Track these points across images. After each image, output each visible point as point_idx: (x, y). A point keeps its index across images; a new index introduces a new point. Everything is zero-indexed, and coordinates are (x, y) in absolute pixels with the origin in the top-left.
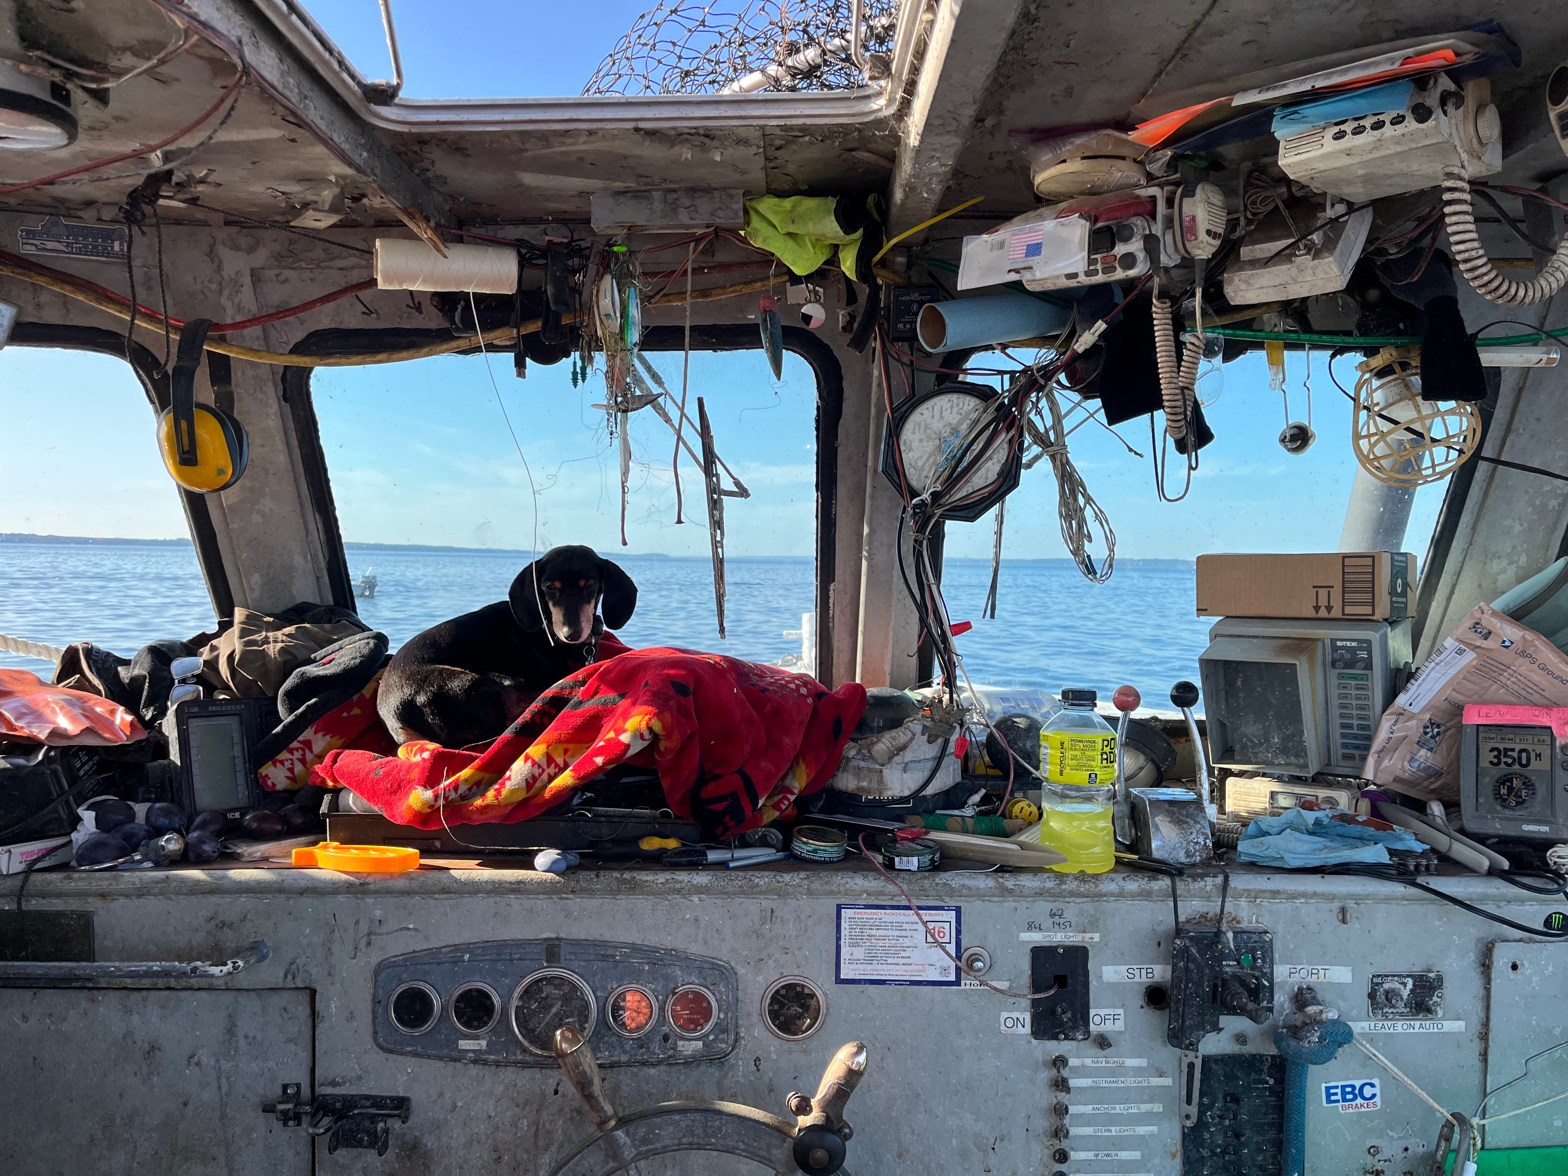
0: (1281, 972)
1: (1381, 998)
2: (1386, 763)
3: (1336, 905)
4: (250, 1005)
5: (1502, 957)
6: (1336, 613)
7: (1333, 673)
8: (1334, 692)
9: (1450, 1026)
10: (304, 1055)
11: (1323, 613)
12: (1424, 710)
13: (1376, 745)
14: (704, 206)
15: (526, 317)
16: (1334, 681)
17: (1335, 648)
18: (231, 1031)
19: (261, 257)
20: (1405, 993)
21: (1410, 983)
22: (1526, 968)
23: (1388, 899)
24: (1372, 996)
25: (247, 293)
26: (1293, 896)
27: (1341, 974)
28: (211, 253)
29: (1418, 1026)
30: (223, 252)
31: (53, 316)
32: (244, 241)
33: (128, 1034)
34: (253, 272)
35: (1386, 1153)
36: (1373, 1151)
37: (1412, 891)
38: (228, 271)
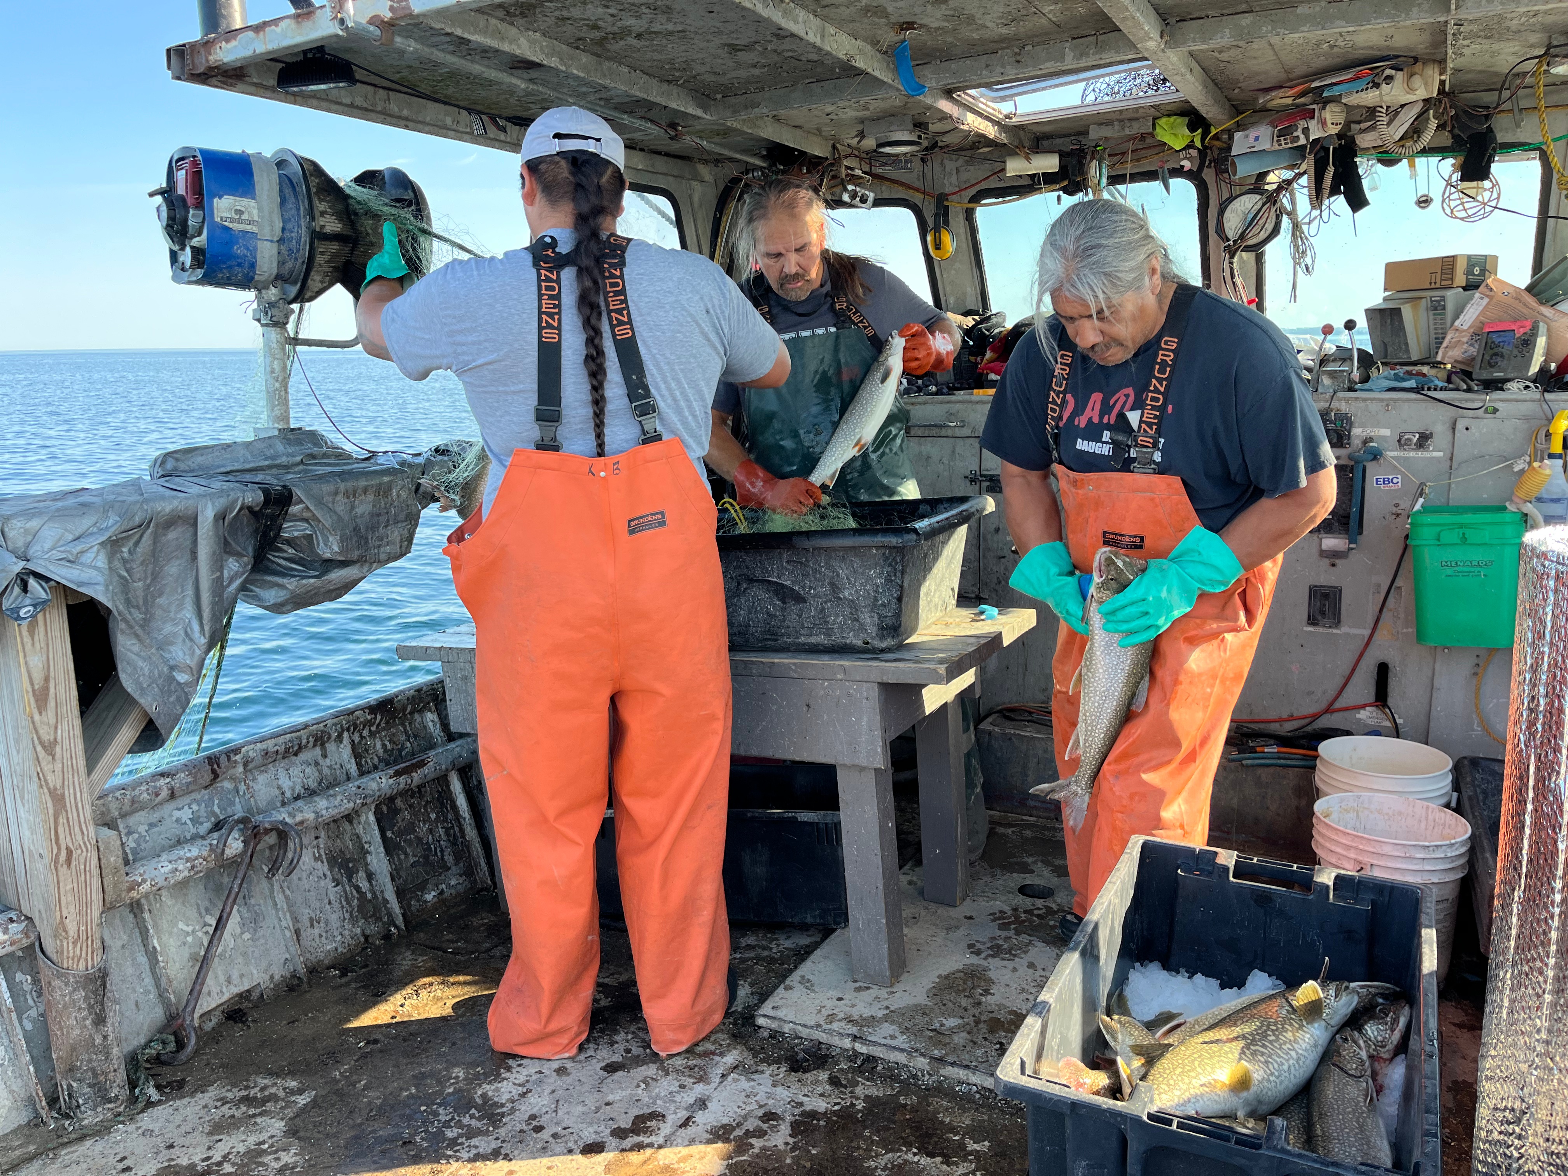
0: (1356, 431)
1: (1403, 442)
2: (1450, 353)
3: (1385, 403)
4: (960, 442)
5: (1460, 425)
6: (1438, 285)
7: (1431, 313)
8: (1432, 322)
9: (1435, 454)
10: (978, 460)
11: (1433, 286)
12: (1470, 327)
13: (1444, 345)
14: (1136, 125)
15: (1063, 180)
16: (1431, 317)
17: (1432, 301)
18: (954, 452)
19: (961, 162)
20: (1415, 440)
21: (1417, 436)
22: (1473, 429)
23: (1408, 400)
24: (1399, 441)
25: (954, 177)
26: (1365, 400)
27: (1386, 432)
28: (942, 163)
29: (1420, 454)
30: (946, 162)
31: (886, 195)
32: (954, 157)
33: (920, 452)
34: (957, 169)
35: (1402, 506)
36: (1397, 505)
37: (1419, 396)
38: (948, 169)
